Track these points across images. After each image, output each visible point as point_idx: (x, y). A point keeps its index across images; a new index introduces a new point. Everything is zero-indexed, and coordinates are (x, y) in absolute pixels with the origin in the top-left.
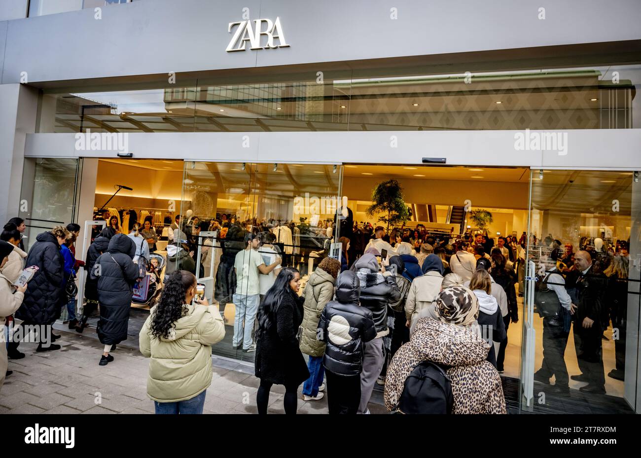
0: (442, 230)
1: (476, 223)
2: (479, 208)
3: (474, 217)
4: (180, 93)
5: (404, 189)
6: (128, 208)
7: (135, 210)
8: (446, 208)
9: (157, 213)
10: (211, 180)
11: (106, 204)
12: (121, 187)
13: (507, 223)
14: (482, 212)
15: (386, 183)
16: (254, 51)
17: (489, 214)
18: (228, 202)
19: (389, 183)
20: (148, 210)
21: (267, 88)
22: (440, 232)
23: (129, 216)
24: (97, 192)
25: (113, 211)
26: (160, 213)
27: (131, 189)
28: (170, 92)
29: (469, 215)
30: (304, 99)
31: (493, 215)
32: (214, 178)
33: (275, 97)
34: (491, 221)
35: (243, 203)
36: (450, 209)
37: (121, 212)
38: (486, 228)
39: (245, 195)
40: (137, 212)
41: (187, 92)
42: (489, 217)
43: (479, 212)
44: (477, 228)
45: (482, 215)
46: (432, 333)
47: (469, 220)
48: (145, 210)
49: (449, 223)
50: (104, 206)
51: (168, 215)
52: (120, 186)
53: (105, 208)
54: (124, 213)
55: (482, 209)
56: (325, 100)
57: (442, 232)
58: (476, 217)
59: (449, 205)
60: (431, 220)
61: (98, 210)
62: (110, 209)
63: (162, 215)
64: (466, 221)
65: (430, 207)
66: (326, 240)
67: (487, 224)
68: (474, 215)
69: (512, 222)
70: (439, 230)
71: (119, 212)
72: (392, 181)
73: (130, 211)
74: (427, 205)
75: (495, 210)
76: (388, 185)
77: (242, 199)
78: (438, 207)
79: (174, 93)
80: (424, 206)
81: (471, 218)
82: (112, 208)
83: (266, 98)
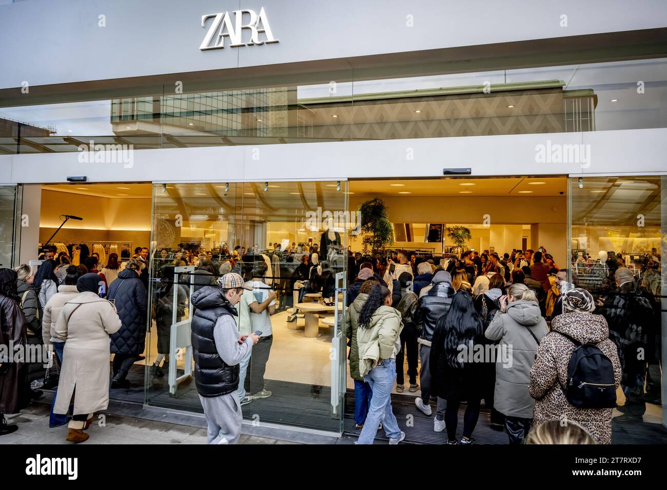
0: (424, 250)
1: (454, 240)
2: (457, 225)
3: (452, 234)
4: (129, 104)
5: (387, 208)
6: (78, 243)
7: (87, 244)
8: (423, 226)
9: (112, 246)
10: (172, 207)
11: (51, 239)
12: (69, 217)
13: (481, 239)
14: (460, 229)
15: (370, 202)
16: (234, 48)
17: (467, 230)
18: (192, 229)
19: (373, 202)
20: (101, 243)
21: (239, 95)
22: (423, 251)
23: (79, 251)
24: (41, 226)
25: (61, 247)
26: (116, 246)
27: (81, 219)
28: (118, 104)
29: (447, 233)
30: (265, 109)
31: (471, 231)
32: (176, 204)
33: (234, 107)
34: (469, 237)
35: (207, 231)
36: (427, 226)
37: (70, 248)
38: (465, 245)
39: (212, 222)
40: (89, 246)
41: (137, 102)
42: (467, 233)
43: (457, 229)
44: (455, 245)
45: (460, 232)
46: (588, 323)
47: (447, 237)
48: (98, 243)
49: (427, 242)
50: (49, 241)
51: (125, 247)
52: (66, 216)
53: (51, 244)
54: (74, 248)
55: (459, 225)
56: (289, 110)
57: (425, 251)
58: (454, 234)
59: (427, 223)
60: (409, 240)
61: (43, 246)
62: (57, 245)
63: (118, 248)
64: (444, 239)
65: (407, 225)
66: (312, 268)
67: (466, 240)
68: (452, 232)
69: (489, 238)
70: (421, 250)
71: (68, 247)
72: (375, 200)
73: (80, 245)
74: (405, 224)
75: (472, 226)
76: (372, 204)
77: (208, 226)
78: (415, 226)
79: (123, 105)
80: (402, 225)
81: (449, 235)
82: (59, 242)
83: (225, 108)
